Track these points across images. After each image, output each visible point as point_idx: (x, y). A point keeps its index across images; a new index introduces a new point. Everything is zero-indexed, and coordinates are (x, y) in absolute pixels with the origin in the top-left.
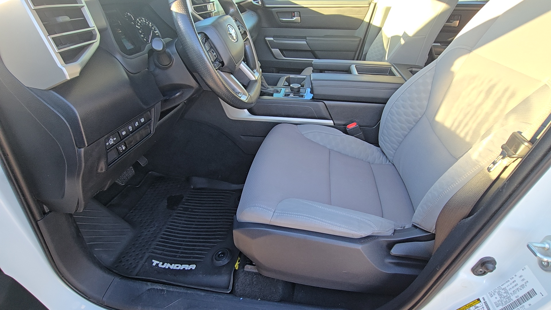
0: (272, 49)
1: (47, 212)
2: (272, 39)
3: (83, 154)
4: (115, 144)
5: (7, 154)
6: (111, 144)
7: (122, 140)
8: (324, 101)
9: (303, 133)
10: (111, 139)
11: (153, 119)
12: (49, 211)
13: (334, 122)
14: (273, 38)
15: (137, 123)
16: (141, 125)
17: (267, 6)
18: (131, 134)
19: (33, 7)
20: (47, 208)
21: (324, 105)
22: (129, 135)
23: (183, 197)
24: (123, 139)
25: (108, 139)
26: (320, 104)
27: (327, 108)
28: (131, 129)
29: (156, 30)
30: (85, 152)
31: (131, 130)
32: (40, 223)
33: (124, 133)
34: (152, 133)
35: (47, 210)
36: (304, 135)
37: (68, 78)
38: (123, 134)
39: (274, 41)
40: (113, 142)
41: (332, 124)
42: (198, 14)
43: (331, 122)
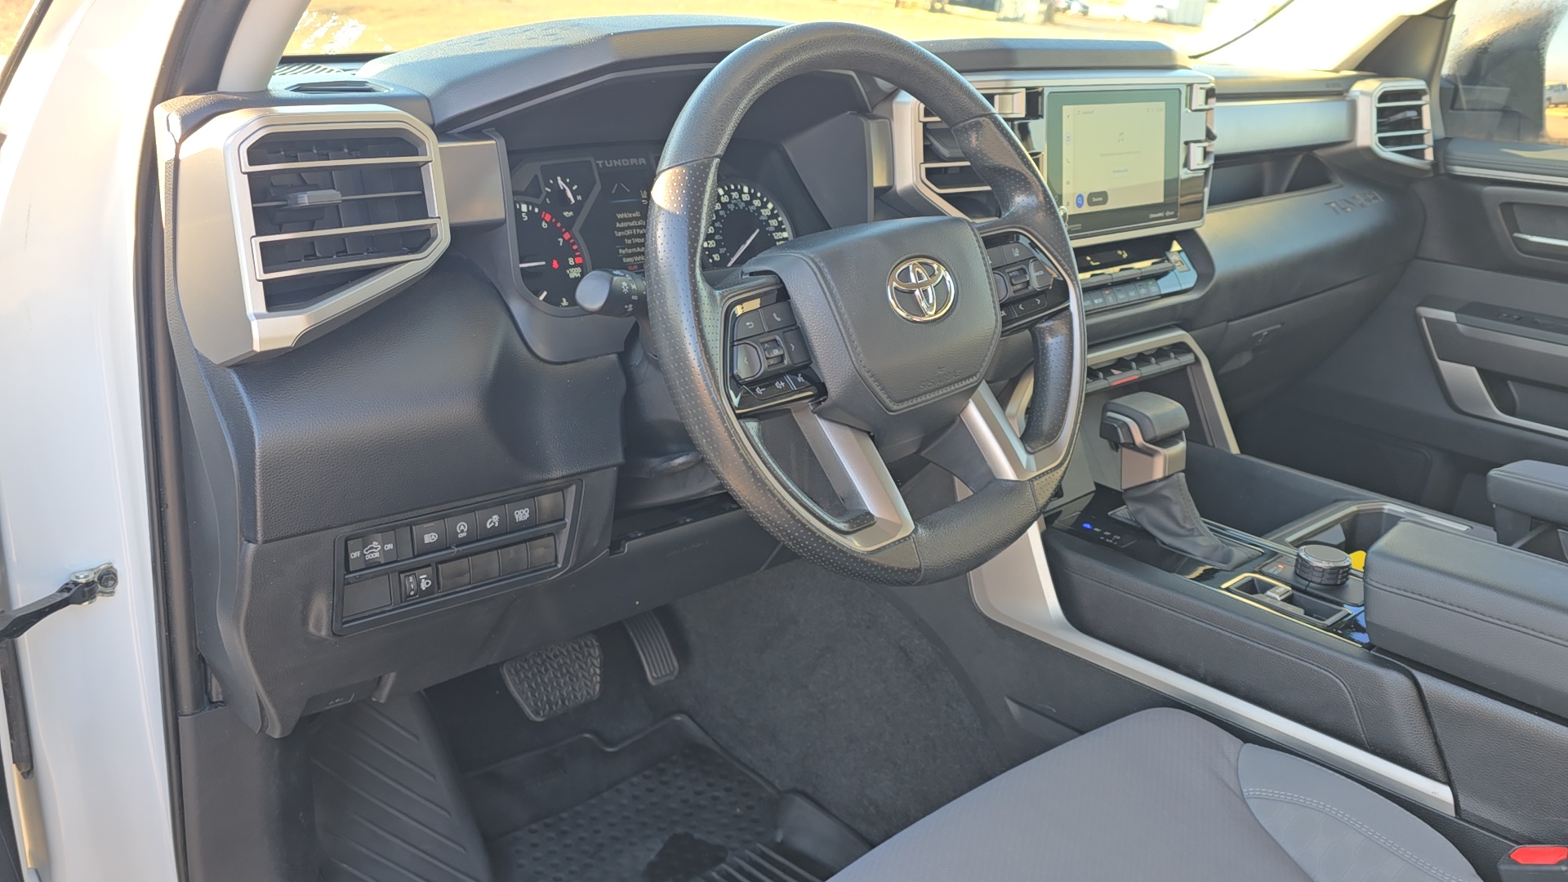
0: (1443, 365)
1: (215, 700)
2: (1449, 316)
3: (249, 560)
4: (382, 562)
5: (167, 505)
6: (368, 557)
7: (415, 557)
8: (1422, 678)
9: (1248, 790)
10: (374, 543)
11: (568, 521)
12: (221, 699)
13: (1461, 798)
14: (1456, 312)
15: (495, 518)
16: (510, 527)
17: (1460, 170)
18: (457, 546)
19: (245, 166)
20: (220, 690)
21: (1413, 693)
22: (449, 548)
23: (722, 860)
24: (419, 555)
25: (364, 539)
26: (1394, 681)
27: (1428, 716)
28: (462, 531)
29: (784, 230)
30: (258, 556)
31: (461, 536)
32: (185, 723)
33: (430, 538)
34: (559, 566)
35: (217, 694)
36: (1248, 801)
37: (257, 348)
38: (426, 541)
39: (1459, 326)
40: (377, 555)
41: (1446, 803)
42: (942, 196)
43: (1440, 794)
